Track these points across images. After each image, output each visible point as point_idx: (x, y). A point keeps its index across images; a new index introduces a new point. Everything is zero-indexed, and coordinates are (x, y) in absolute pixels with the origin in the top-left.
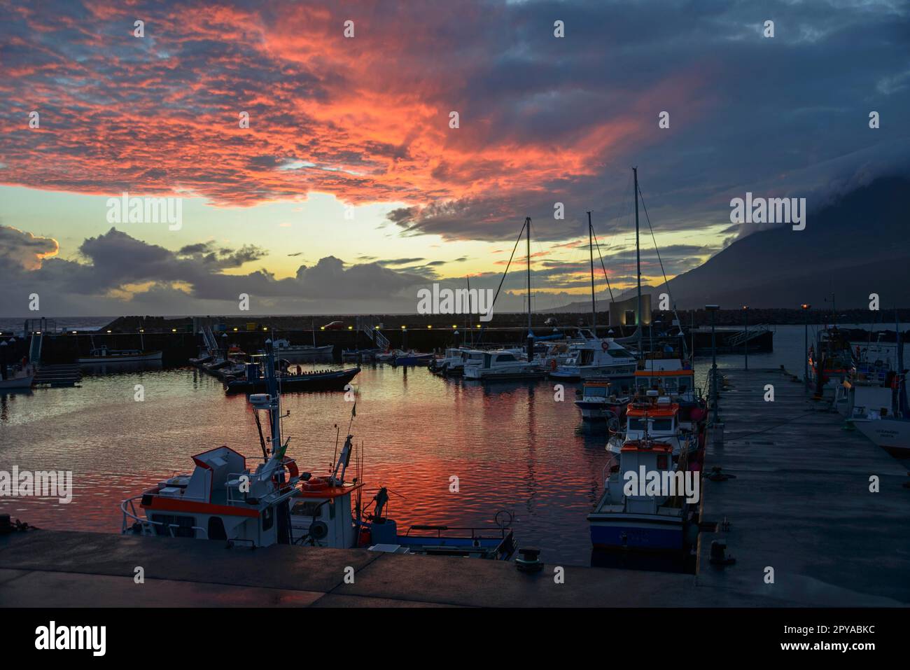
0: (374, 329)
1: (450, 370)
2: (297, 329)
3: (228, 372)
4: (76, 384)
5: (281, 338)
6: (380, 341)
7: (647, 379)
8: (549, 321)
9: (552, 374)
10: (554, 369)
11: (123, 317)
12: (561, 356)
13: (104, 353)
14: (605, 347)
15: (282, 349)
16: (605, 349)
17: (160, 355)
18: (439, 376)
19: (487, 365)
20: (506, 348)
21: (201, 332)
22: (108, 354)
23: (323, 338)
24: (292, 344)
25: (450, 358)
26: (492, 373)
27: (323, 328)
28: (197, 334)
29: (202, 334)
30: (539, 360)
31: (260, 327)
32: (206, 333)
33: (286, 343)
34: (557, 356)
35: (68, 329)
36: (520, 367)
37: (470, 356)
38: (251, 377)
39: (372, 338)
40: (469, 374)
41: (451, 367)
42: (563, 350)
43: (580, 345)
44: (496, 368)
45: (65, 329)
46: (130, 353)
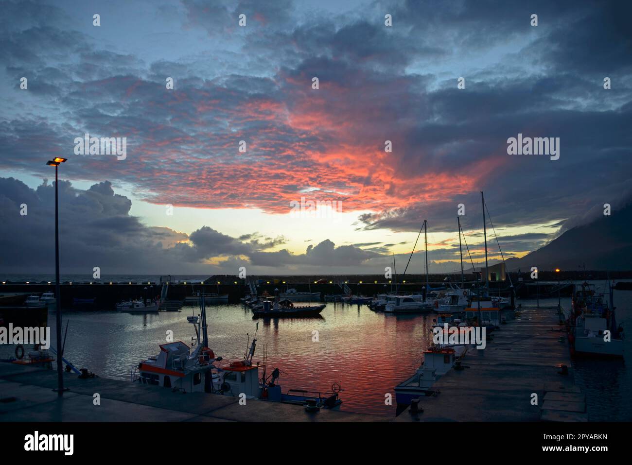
0: (343, 283)
1: (379, 307)
2: (301, 283)
3: (255, 306)
4: (179, 310)
5: (292, 288)
6: (346, 290)
7: (472, 313)
8: (446, 278)
9: (435, 310)
10: (437, 307)
11: (215, 275)
12: (443, 299)
13: (198, 294)
14: (465, 294)
15: (292, 294)
16: (465, 295)
17: (227, 296)
18: (373, 310)
19: (398, 304)
20: (414, 294)
21: (248, 284)
22: (201, 295)
23: (315, 288)
24: (297, 291)
25: (380, 301)
26: (400, 308)
27: (316, 282)
28: (247, 285)
29: (249, 285)
30: (429, 302)
31: (281, 282)
32: (252, 285)
33: (294, 290)
34: (441, 299)
35: (181, 282)
36: (417, 306)
37: (390, 299)
38: (266, 308)
39: (341, 288)
40: (387, 309)
41: (379, 305)
42: (444, 296)
43: (451, 293)
44: (403, 306)
45: (179, 281)
46: (212, 295)
